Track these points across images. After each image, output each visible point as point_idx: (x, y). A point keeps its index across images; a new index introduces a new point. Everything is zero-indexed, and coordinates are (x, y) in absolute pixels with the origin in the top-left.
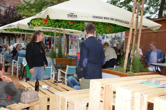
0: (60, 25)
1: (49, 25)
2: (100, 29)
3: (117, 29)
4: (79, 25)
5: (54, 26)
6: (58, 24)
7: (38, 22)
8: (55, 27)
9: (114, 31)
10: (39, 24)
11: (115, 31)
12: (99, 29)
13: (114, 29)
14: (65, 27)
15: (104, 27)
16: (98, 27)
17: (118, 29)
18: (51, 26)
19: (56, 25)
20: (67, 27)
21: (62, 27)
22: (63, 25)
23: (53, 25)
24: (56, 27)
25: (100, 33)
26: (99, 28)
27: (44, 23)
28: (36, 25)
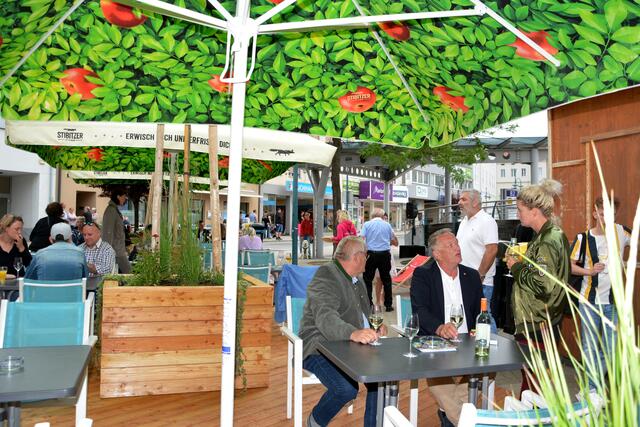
0: (167, 103)
1: (104, 109)
2: (404, 119)
3: (495, 97)
4: (277, 101)
5: (136, 112)
6: (156, 100)
7: (44, 93)
8: (140, 119)
9: (480, 114)
10: (50, 106)
11: (487, 113)
12: (397, 118)
13: (476, 104)
14: (198, 113)
15: (420, 102)
16: (388, 105)
17: (503, 95)
18: (119, 116)
19: (147, 107)
20: (209, 113)
21: (183, 116)
22: (183, 106)
23: (129, 107)
24: (148, 121)
26: (398, 113)
27: (77, 97)
28: (35, 112)
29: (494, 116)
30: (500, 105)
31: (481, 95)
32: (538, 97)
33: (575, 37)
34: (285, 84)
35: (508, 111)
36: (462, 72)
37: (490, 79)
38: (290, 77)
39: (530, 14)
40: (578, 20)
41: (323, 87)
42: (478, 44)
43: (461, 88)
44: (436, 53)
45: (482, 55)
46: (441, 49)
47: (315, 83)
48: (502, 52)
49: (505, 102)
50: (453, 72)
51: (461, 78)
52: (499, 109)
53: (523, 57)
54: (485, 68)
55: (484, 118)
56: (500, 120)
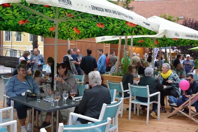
16: (61, 30)
25: (64, 38)
26: (62, 32)
29: (87, 36)
30: (89, 34)
31: (85, 31)
32: (99, 34)
33: (108, 26)
34: (39, 24)
35: (91, 35)
36: (83, 26)
37: (89, 28)
38: (41, 23)
39: (102, 21)
40: (110, 24)
41: (47, 25)
42: (89, 23)
43: (81, 29)
44: (78, 22)
45: (89, 24)
46: (80, 22)
47: (46, 24)
48: (94, 25)
49: (91, 33)
50: (81, 26)
51: (82, 27)
52: (89, 35)
53: (98, 26)
54: (88, 27)
55: (84, 36)
56: (88, 37)
